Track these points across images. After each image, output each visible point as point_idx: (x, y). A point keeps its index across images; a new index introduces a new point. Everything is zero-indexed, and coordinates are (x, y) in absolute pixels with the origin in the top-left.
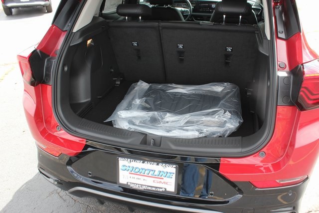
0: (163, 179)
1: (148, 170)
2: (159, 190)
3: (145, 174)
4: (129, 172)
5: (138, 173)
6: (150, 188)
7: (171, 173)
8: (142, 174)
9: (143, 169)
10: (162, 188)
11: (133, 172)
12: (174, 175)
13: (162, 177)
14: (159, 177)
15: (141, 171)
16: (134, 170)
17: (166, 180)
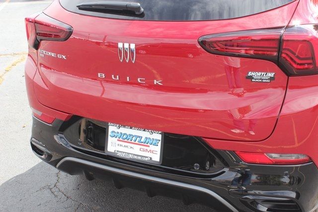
0: (149, 146)
1: (135, 136)
2: (144, 159)
3: (133, 141)
4: (117, 138)
5: (126, 140)
6: (136, 157)
7: (157, 140)
8: (129, 141)
9: (130, 135)
10: (147, 157)
11: (121, 139)
12: (160, 142)
13: (149, 144)
14: (145, 144)
15: (128, 137)
16: (122, 136)
17: (152, 147)
